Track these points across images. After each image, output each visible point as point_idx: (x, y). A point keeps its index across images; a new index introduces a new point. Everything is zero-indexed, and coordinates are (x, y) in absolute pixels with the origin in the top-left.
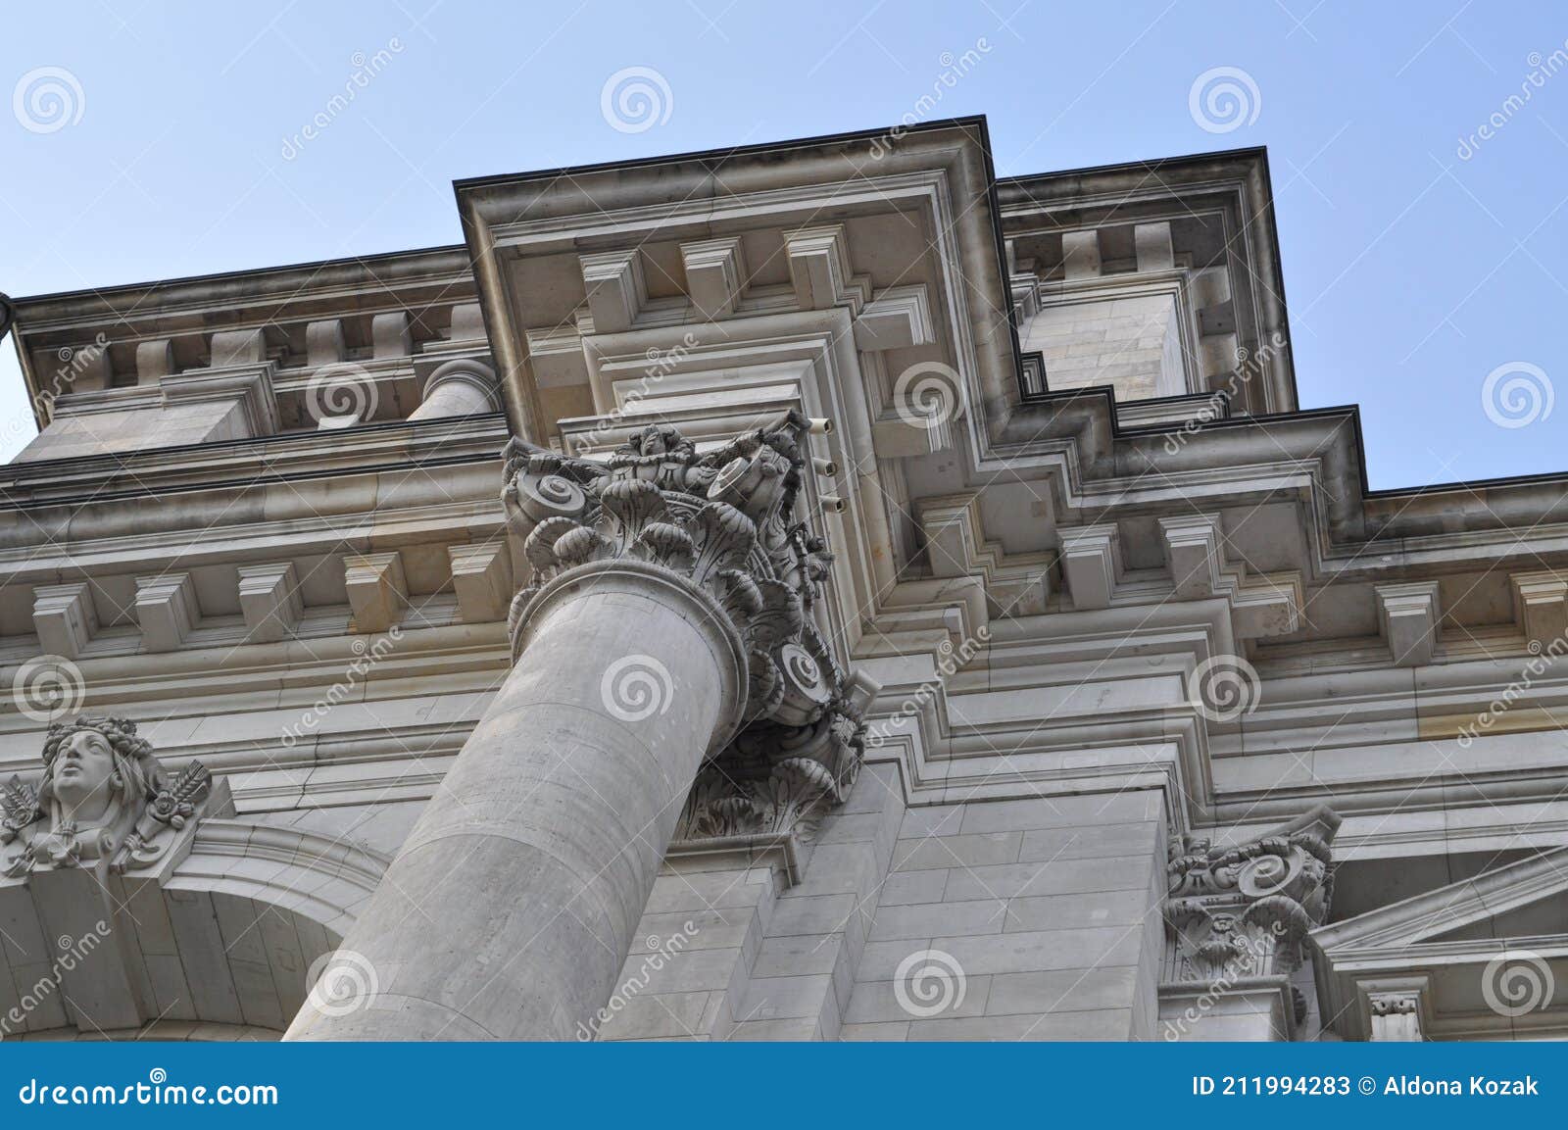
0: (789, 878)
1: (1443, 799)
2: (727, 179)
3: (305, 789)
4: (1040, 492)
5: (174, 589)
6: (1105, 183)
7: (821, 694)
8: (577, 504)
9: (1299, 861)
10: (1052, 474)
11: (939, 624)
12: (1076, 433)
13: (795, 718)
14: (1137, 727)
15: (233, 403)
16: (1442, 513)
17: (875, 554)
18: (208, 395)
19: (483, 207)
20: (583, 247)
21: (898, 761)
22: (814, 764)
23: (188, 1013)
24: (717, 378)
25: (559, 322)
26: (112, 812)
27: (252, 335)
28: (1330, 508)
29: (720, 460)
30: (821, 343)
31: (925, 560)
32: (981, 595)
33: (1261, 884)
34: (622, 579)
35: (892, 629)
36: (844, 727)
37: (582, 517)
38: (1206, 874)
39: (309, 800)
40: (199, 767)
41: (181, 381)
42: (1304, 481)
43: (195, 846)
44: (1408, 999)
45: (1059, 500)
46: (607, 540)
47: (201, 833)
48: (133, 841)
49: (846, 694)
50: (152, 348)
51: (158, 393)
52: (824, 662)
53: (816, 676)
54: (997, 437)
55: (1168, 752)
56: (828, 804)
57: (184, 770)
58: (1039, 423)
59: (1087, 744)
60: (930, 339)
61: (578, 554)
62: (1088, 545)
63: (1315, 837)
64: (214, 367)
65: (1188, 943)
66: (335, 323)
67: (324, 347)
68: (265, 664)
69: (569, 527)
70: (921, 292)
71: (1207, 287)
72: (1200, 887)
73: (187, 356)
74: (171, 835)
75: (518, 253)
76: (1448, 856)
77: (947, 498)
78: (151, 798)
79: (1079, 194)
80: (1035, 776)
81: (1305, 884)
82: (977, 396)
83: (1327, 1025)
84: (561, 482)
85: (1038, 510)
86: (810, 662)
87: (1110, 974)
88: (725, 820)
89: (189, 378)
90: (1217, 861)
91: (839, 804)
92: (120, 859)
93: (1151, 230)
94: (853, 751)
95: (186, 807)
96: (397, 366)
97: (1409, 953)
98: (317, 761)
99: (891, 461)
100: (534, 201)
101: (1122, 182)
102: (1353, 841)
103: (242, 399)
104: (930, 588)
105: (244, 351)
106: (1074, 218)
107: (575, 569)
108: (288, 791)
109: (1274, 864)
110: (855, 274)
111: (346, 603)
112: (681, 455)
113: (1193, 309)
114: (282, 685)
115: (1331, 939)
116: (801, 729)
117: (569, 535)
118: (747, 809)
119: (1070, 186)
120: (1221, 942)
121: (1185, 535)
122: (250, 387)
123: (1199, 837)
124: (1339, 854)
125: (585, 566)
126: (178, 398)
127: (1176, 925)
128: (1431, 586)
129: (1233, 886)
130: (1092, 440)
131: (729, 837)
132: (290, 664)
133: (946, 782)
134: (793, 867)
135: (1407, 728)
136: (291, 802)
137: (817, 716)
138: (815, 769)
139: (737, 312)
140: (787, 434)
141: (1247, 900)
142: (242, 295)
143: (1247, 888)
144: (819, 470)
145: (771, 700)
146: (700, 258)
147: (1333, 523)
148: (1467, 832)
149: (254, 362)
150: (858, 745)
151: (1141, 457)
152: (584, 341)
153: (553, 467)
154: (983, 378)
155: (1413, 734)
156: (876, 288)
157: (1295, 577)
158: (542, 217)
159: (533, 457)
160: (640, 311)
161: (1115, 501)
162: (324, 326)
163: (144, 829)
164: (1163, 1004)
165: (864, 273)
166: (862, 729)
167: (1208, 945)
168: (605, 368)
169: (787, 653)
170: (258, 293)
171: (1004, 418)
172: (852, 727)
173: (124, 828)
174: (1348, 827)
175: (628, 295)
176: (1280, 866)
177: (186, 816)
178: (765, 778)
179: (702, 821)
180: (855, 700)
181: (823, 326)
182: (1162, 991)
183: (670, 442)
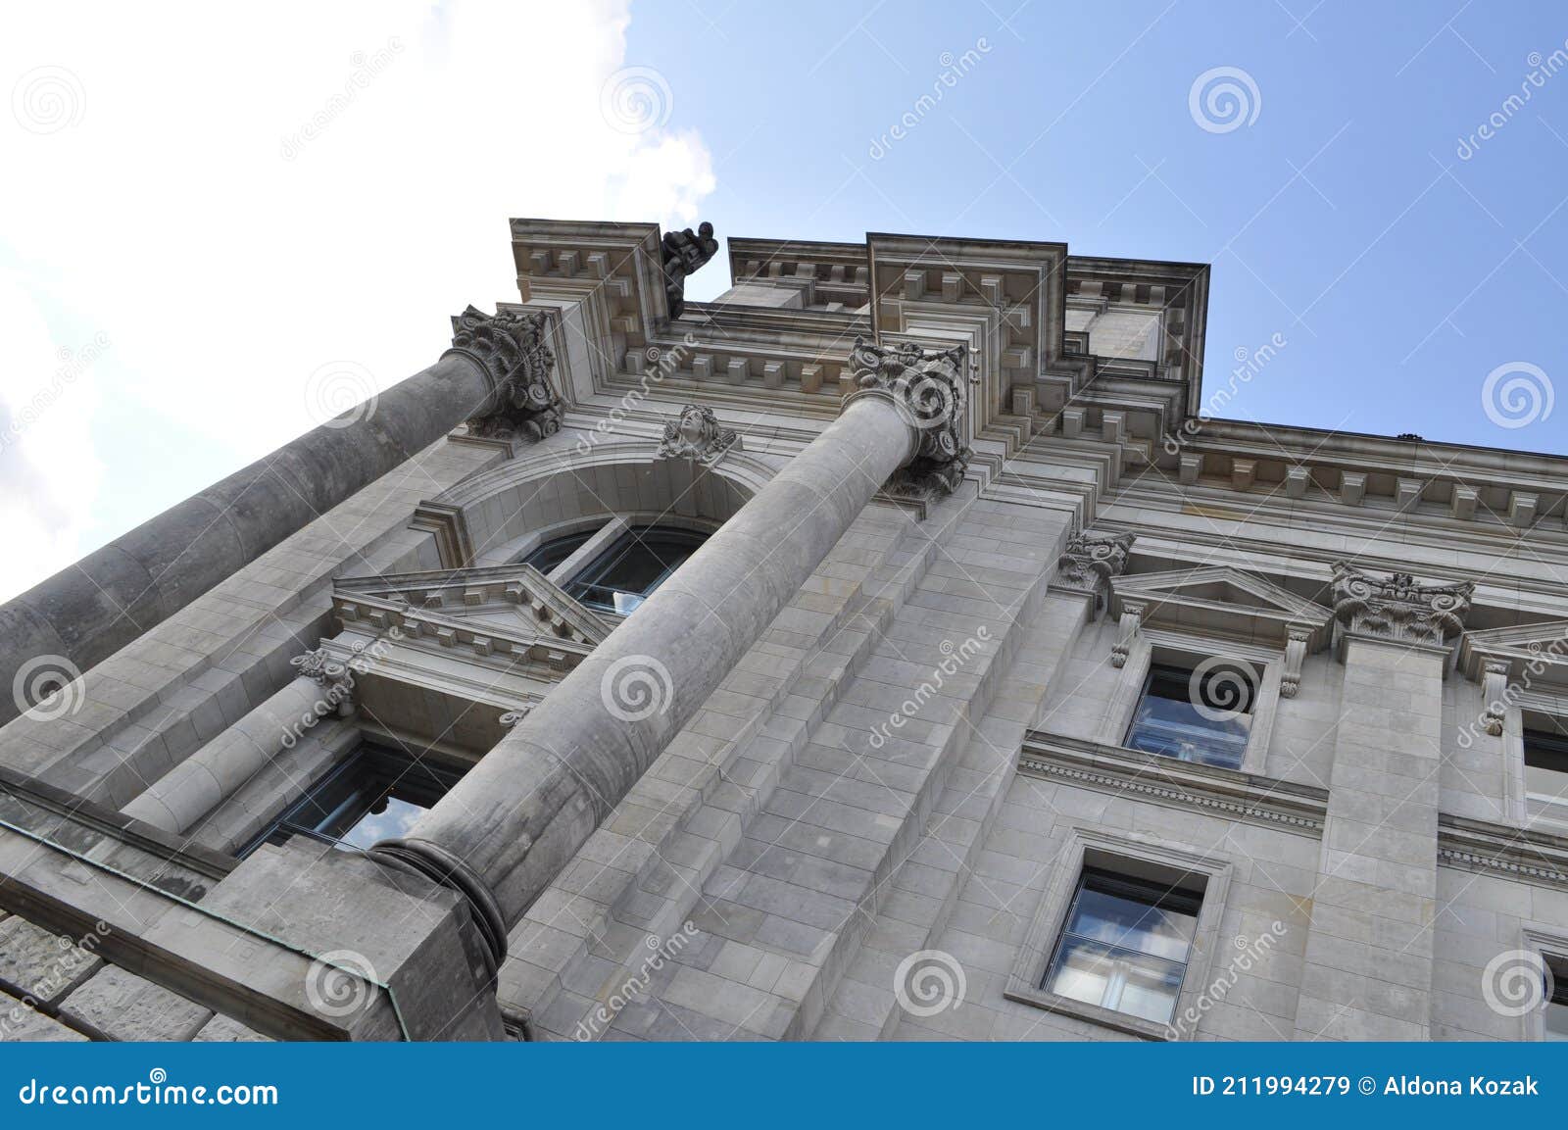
0: (922, 516)
1: (1180, 538)
2: (967, 250)
3: (768, 446)
4: (1061, 390)
5: (742, 363)
6: (1145, 267)
7: (952, 452)
8: (876, 365)
9: (1116, 549)
10: (1066, 384)
11: (1011, 432)
12: (1079, 371)
13: (940, 458)
14: (1070, 487)
15: (799, 291)
16: (1213, 429)
17: (992, 401)
18: (790, 286)
19: (875, 244)
20: (906, 266)
21: (978, 481)
22: (943, 477)
23: (713, 516)
24: (944, 326)
25: (894, 293)
26: (700, 440)
27: (812, 266)
28: (1170, 419)
29: (930, 359)
30: (985, 319)
31: (1012, 408)
32: (1029, 424)
33: (1099, 555)
34: (882, 398)
35: (993, 430)
36: (958, 466)
37: (876, 371)
38: (1081, 547)
39: (768, 450)
40: (733, 431)
41: (782, 279)
42: (1162, 407)
43: (725, 459)
44: (1139, 610)
45: (1067, 395)
46: (881, 380)
47: (728, 454)
48: (704, 452)
49: (961, 454)
50: (776, 265)
51: (773, 282)
52: (956, 440)
53: (951, 445)
54: (1049, 366)
55: (1079, 499)
56: (945, 492)
57: (728, 430)
58: (1066, 364)
59: (1051, 489)
60: (1029, 325)
61: (868, 384)
62: (1074, 414)
63: (1124, 542)
64: (796, 276)
65: (1066, 571)
66: (842, 267)
67: (837, 275)
68: (770, 397)
69: (869, 373)
70: (1029, 307)
71: (1175, 316)
72: (1078, 551)
73: (788, 270)
74: (717, 453)
75: (883, 264)
76: (1174, 560)
77: (1024, 386)
78: (714, 438)
79: (1134, 269)
80: (1028, 497)
81: (1115, 559)
82: (1044, 349)
83: (1109, 612)
84: (871, 355)
85: (1058, 396)
86: (950, 439)
87: (1027, 577)
88: (905, 490)
89: (787, 278)
90: (1086, 542)
91: (950, 493)
92: (698, 459)
93: (1156, 289)
94: (960, 475)
95: (725, 444)
96: (861, 288)
97: (1143, 593)
98: (775, 437)
99: (1006, 369)
100: (893, 245)
101: (1152, 267)
102: (1140, 546)
103: (803, 291)
104: (1011, 418)
105: (808, 271)
106: (1129, 278)
107: (867, 390)
108: (763, 445)
109: (1106, 549)
110: (1006, 295)
111: (800, 380)
112: (917, 354)
113: (1167, 322)
114: (772, 405)
115: (1117, 581)
116: (943, 463)
117: (869, 376)
118: (914, 488)
119: (1131, 266)
120: (1078, 574)
121: (1111, 418)
122: (807, 286)
123: (1084, 532)
124: (1133, 550)
125: (871, 390)
126: (780, 286)
127: (1063, 563)
128: (1201, 456)
129: (1089, 553)
130: (1085, 374)
131: (905, 498)
132: (778, 398)
133: (995, 492)
134: (925, 513)
135: (1178, 508)
136: (763, 449)
137: (948, 459)
138: (943, 479)
139: (958, 301)
140: (957, 354)
141: (1092, 560)
142: (812, 251)
143: (1094, 556)
144: (971, 367)
145: (932, 450)
146: (949, 279)
147: (1170, 424)
148: (1184, 552)
149: (811, 277)
150: (962, 472)
151: (1101, 385)
152: (900, 302)
153: (870, 350)
154: (1048, 342)
155: (1179, 511)
156: (1012, 302)
157: (1149, 442)
158: (895, 252)
159: (864, 344)
160: (924, 294)
161: (1088, 399)
162: (838, 268)
163: (709, 449)
164: (1048, 591)
165: (1010, 295)
166: (965, 467)
167: (1072, 573)
168: (906, 313)
169: (942, 435)
170: (818, 251)
171: (1054, 359)
172: (961, 466)
173: (702, 447)
174: (1139, 540)
175: (919, 289)
176: (1108, 550)
177: (724, 447)
178: (924, 478)
179: (898, 489)
180: (965, 456)
181: (988, 313)
182: (1049, 587)
183: (915, 348)
